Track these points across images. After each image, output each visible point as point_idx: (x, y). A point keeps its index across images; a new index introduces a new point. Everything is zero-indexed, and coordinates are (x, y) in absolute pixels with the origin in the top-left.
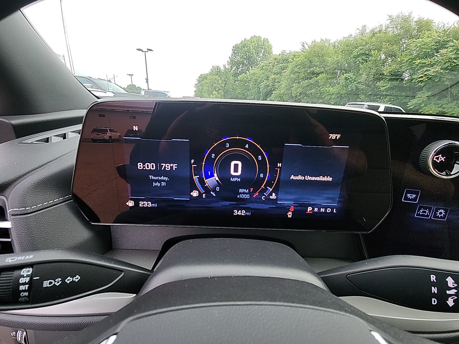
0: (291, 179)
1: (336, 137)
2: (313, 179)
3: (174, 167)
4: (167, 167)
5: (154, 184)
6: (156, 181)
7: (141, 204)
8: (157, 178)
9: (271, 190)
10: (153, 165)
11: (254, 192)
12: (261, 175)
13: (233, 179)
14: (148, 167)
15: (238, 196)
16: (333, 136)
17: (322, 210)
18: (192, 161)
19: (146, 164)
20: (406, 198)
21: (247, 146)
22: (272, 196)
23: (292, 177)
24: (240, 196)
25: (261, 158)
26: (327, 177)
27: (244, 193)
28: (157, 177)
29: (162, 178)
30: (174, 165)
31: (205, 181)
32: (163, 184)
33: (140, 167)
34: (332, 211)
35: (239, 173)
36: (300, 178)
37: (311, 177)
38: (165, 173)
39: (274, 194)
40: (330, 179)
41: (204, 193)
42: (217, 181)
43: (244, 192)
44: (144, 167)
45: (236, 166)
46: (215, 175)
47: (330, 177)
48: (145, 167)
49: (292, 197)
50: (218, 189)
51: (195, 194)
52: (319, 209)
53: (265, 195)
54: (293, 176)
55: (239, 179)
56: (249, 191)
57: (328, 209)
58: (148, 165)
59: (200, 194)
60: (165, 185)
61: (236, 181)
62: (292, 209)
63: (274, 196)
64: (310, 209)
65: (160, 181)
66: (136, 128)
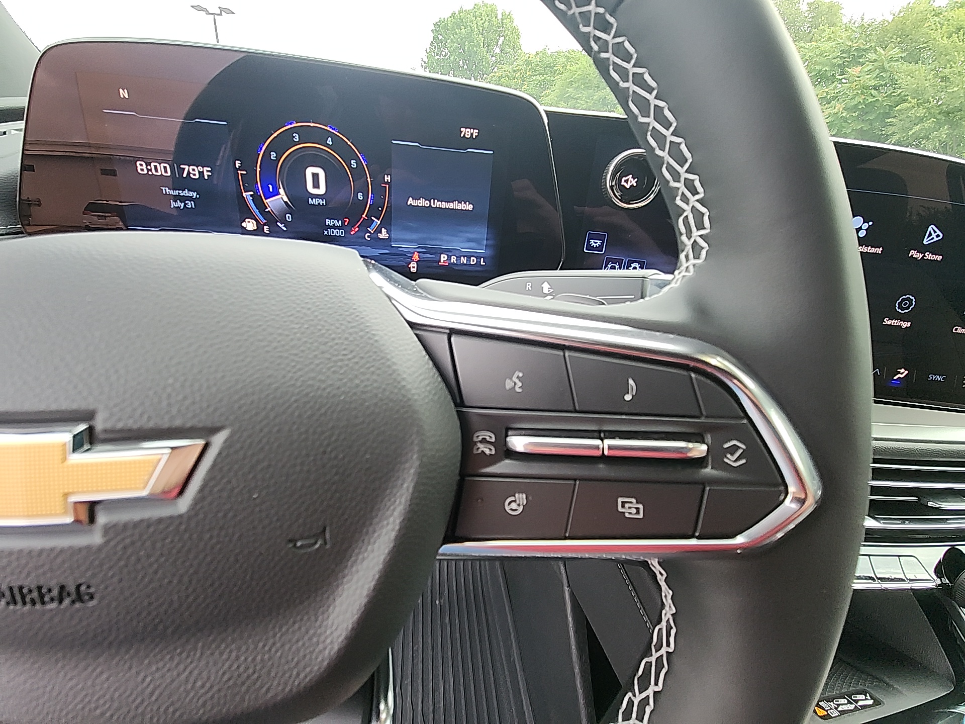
0: (409, 204)
1: (472, 134)
2: (444, 205)
3: (206, 174)
4: (193, 171)
5: (173, 204)
6: (175, 198)
8: (176, 193)
9: (379, 222)
10: (165, 168)
11: (352, 225)
12: (359, 196)
13: (312, 200)
14: (156, 171)
15: (326, 233)
16: (467, 132)
17: (464, 260)
18: (238, 164)
19: (153, 164)
20: (590, 247)
21: (329, 141)
22: (381, 232)
23: (411, 201)
24: (328, 233)
25: (355, 164)
26: (465, 203)
27: (334, 227)
28: (177, 191)
29: (186, 193)
30: (205, 169)
31: (265, 201)
32: (190, 204)
33: (142, 170)
34: (478, 262)
35: (322, 190)
36: (422, 203)
37: (440, 203)
38: (190, 183)
39: (384, 230)
40: (470, 207)
41: (265, 224)
42: (286, 203)
43: (334, 225)
44: (148, 170)
45: (315, 176)
46: (281, 191)
47: (469, 204)
48: (151, 170)
49: (414, 236)
50: (289, 217)
51: (250, 225)
52: (458, 258)
53: (370, 232)
54: (411, 199)
55: (323, 201)
56: (343, 222)
57: (472, 258)
58: (156, 167)
59: (259, 226)
60: (193, 207)
61: (319, 204)
62: (416, 257)
63: (384, 234)
64: (444, 257)
65: (183, 199)
66: (124, 93)
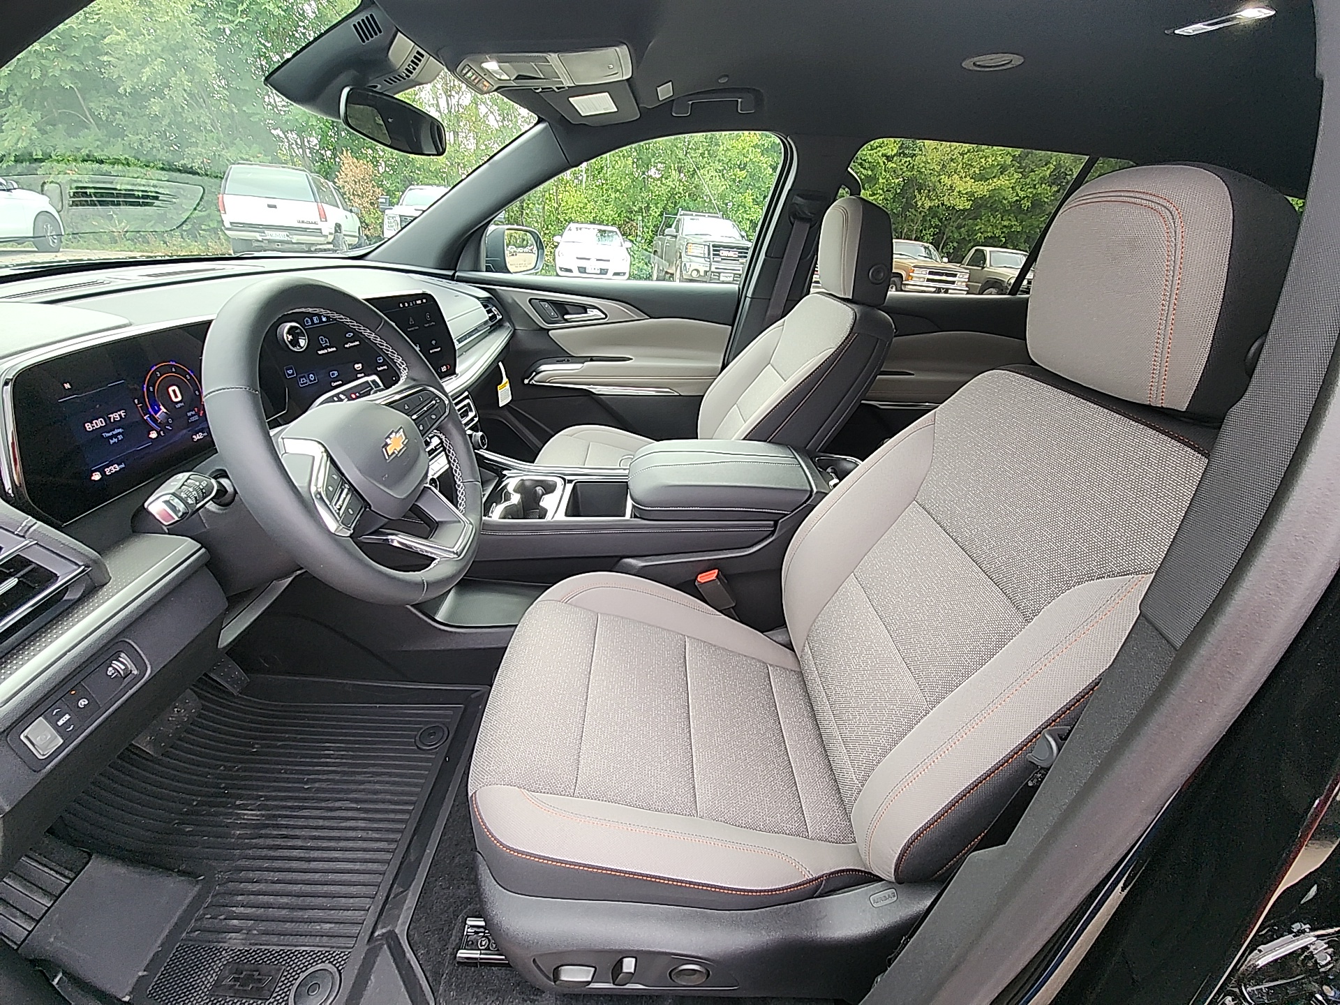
3: (123, 415)
4: (115, 416)
5: (112, 442)
6: (111, 437)
7: (107, 471)
8: (110, 434)
10: (101, 421)
11: (199, 411)
12: (196, 393)
13: (176, 405)
14: (97, 425)
18: (136, 401)
19: (94, 422)
20: (289, 375)
21: (174, 370)
24: (190, 420)
25: (188, 377)
27: (192, 415)
29: (116, 431)
30: (122, 412)
31: (156, 417)
32: (120, 437)
33: (89, 428)
35: (180, 398)
38: (116, 424)
41: (161, 430)
42: (166, 413)
44: (93, 427)
45: (174, 392)
46: (162, 407)
50: (170, 422)
51: (153, 435)
56: (195, 411)
58: (96, 423)
59: (158, 433)
60: (123, 438)
61: (181, 406)
65: (115, 436)
66: (67, 386)
